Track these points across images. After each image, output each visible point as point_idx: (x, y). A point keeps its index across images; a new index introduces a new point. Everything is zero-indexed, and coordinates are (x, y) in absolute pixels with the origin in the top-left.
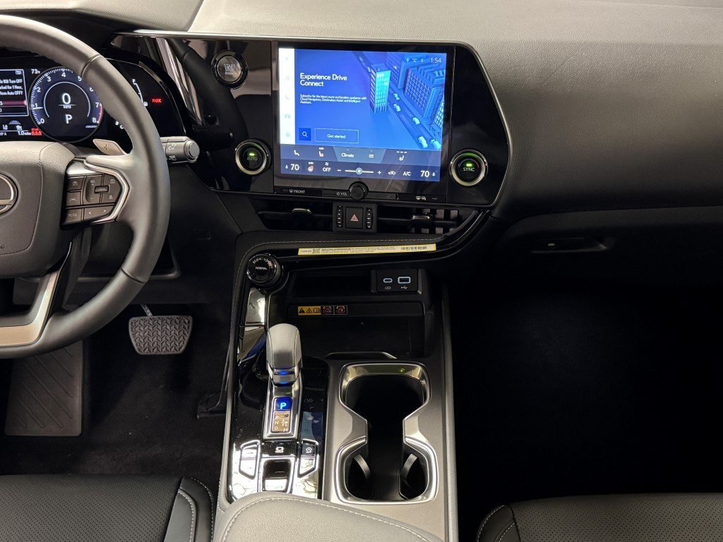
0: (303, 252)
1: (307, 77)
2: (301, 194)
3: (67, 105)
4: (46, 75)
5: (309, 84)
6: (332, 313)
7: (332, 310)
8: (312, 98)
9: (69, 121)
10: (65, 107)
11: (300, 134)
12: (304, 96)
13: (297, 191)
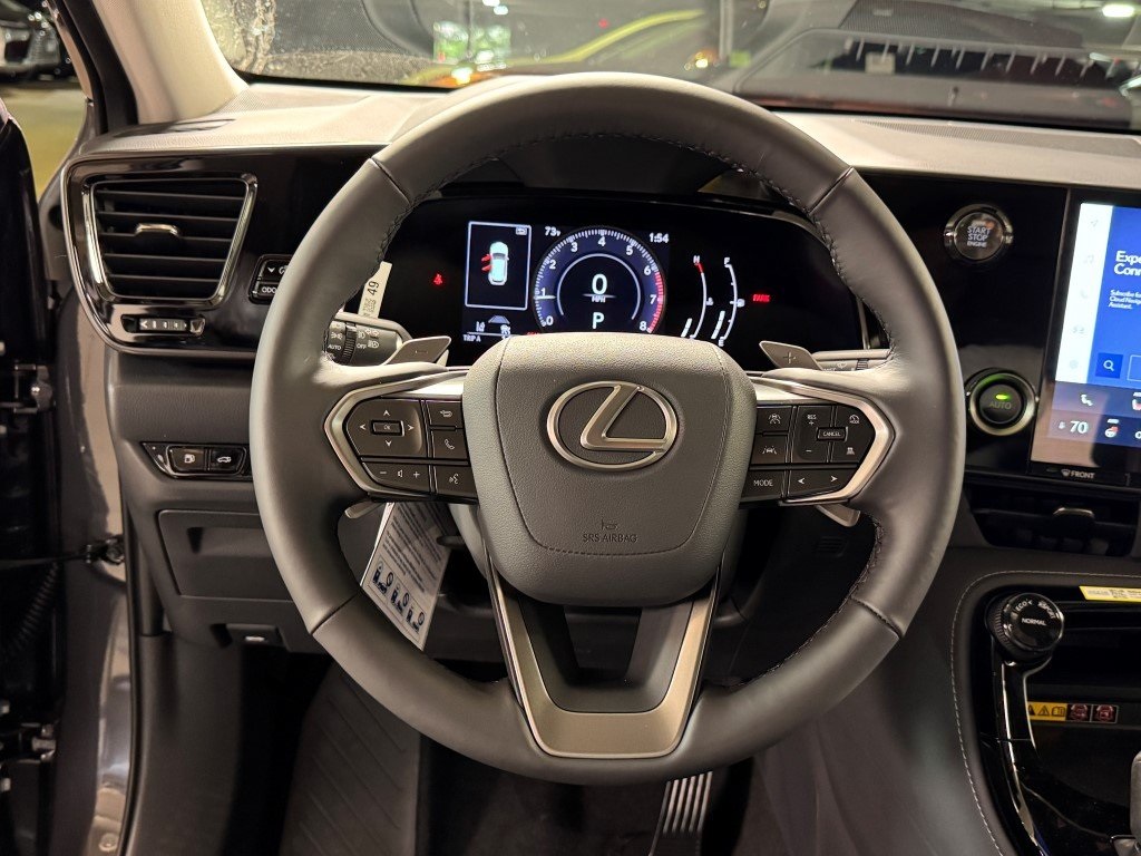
0: (1091, 593)
1: (1131, 259)
2: (1086, 480)
3: (599, 296)
4: (571, 239)
5: (1131, 271)
6: (1088, 719)
7: (1088, 712)
8: (1134, 298)
9: (598, 324)
10: (595, 299)
11: (1100, 366)
12: (1118, 293)
13: (1078, 474)
